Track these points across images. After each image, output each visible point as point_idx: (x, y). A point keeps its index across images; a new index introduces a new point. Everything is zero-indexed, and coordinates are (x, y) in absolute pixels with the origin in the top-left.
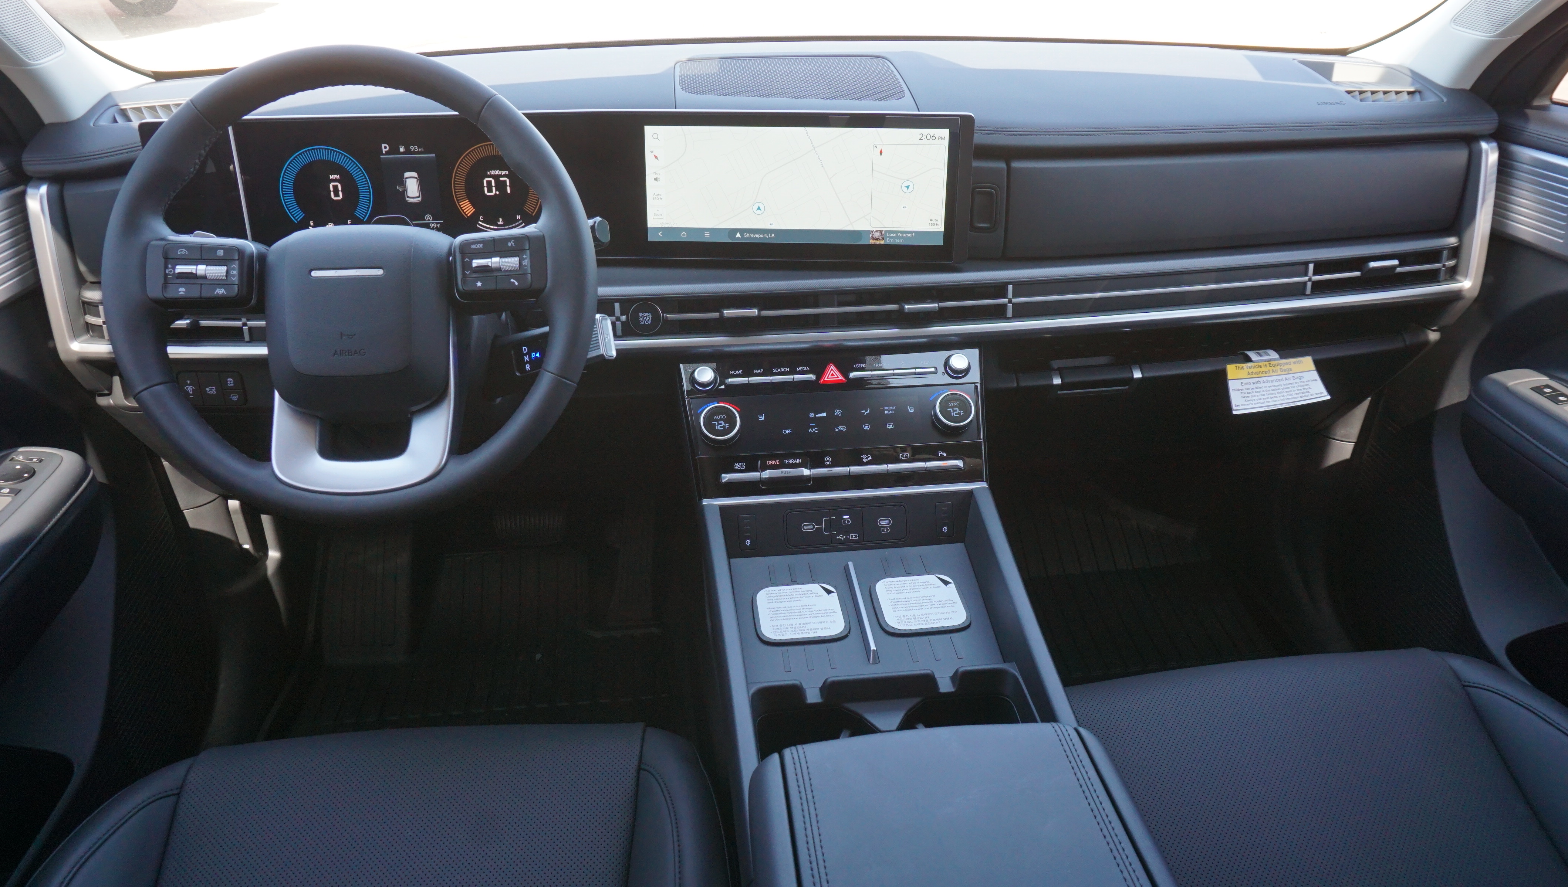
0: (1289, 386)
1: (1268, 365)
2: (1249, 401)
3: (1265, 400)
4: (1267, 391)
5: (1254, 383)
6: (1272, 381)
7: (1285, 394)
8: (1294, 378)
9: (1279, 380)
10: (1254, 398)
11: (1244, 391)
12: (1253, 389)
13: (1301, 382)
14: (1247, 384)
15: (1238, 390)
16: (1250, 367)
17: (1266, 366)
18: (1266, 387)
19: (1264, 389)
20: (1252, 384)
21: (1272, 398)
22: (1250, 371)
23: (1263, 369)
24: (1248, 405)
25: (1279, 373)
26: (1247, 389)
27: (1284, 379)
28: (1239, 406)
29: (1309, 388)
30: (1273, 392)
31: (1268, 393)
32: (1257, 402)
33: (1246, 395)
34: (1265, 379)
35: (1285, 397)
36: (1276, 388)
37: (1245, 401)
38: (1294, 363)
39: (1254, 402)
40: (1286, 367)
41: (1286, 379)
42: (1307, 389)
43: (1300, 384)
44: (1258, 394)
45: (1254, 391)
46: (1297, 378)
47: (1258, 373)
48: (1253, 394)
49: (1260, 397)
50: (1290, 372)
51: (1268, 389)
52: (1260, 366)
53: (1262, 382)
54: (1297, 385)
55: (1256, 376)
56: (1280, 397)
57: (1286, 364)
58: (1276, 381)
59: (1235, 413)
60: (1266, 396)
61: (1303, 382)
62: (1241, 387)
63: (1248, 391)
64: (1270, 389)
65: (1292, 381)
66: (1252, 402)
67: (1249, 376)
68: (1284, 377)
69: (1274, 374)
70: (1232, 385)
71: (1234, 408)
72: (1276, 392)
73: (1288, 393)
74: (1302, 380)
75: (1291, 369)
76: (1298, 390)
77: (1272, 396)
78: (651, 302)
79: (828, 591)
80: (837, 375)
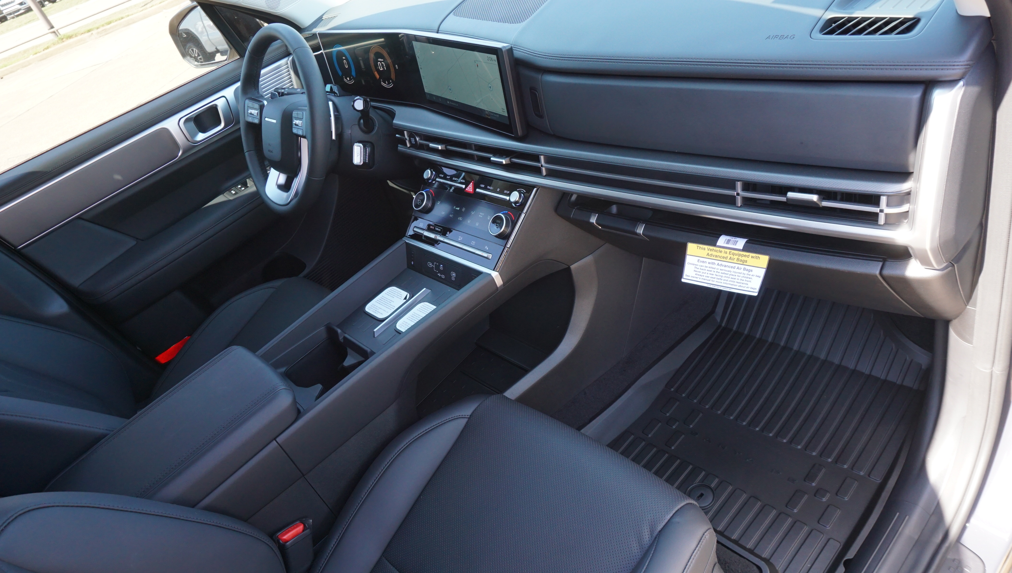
0: (737, 274)
1: (728, 253)
2: (699, 275)
3: (712, 279)
4: (717, 272)
5: (709, 263)
6: (725, 266)
7: (730, 279)
8: (744, 269)
9: (732, 267)
10: (703, 274)
11: (698, 267)
12: (707, 267)
13: (748, 274)
14: (703, 262)
15: (694, 264)
16: (711, 250)
17: (726, 253)
18: (717, 269)
19: (716, 270)
20: (707, 263)
21: (718, 279)
22: (710, 253)
23: (723, 254)
24: (697, 278)
25: (735, 261)
26: (702, 266)
27: (736, 268)
28: (689, 276)
29: (750, 281)
30: (722, 275)
31: (717, 274)
32: (704, 278)
33: (699, 270)
34: (720, 263)
35: (728, 282)
36: (726, 272)
37: (696, 274)
38: (752, 257)
39: (702, 277)
40: (743, 258)
41: (738, 268)
42: (748, 281)
43: (746, 276)
44: (709, 272)
45: (706, 269)
46: (747, 270)
47: (716, 256)
48: (704, 271)
49: (708, 275)
50: (745, 263)
51: (719, 271)
52: (721, 252)
53: (716, 264)
54: (743, 275)
55: (714, 258)
56: (724, 280)
57: (745, 256)
58: (729, 267)
59: (683, 280)
60: (714, 276)
61: (750, 275)
62: (697, 263)
63: (702, 268)
64: (721, 271)
65: (742, 271)
66: (700, 277)
67: (708, 257)
68: (737, 266)
69: (730, 261)
70: (689, 259)
71: (684, 276)
72: (724, 275)
73: (732, 280)
74: (750, 273)
75: (746, 261)
76: (741, 280)
77: (719, 277)
78: (413, 133)
79: (405, 298)
80: (471, 189)
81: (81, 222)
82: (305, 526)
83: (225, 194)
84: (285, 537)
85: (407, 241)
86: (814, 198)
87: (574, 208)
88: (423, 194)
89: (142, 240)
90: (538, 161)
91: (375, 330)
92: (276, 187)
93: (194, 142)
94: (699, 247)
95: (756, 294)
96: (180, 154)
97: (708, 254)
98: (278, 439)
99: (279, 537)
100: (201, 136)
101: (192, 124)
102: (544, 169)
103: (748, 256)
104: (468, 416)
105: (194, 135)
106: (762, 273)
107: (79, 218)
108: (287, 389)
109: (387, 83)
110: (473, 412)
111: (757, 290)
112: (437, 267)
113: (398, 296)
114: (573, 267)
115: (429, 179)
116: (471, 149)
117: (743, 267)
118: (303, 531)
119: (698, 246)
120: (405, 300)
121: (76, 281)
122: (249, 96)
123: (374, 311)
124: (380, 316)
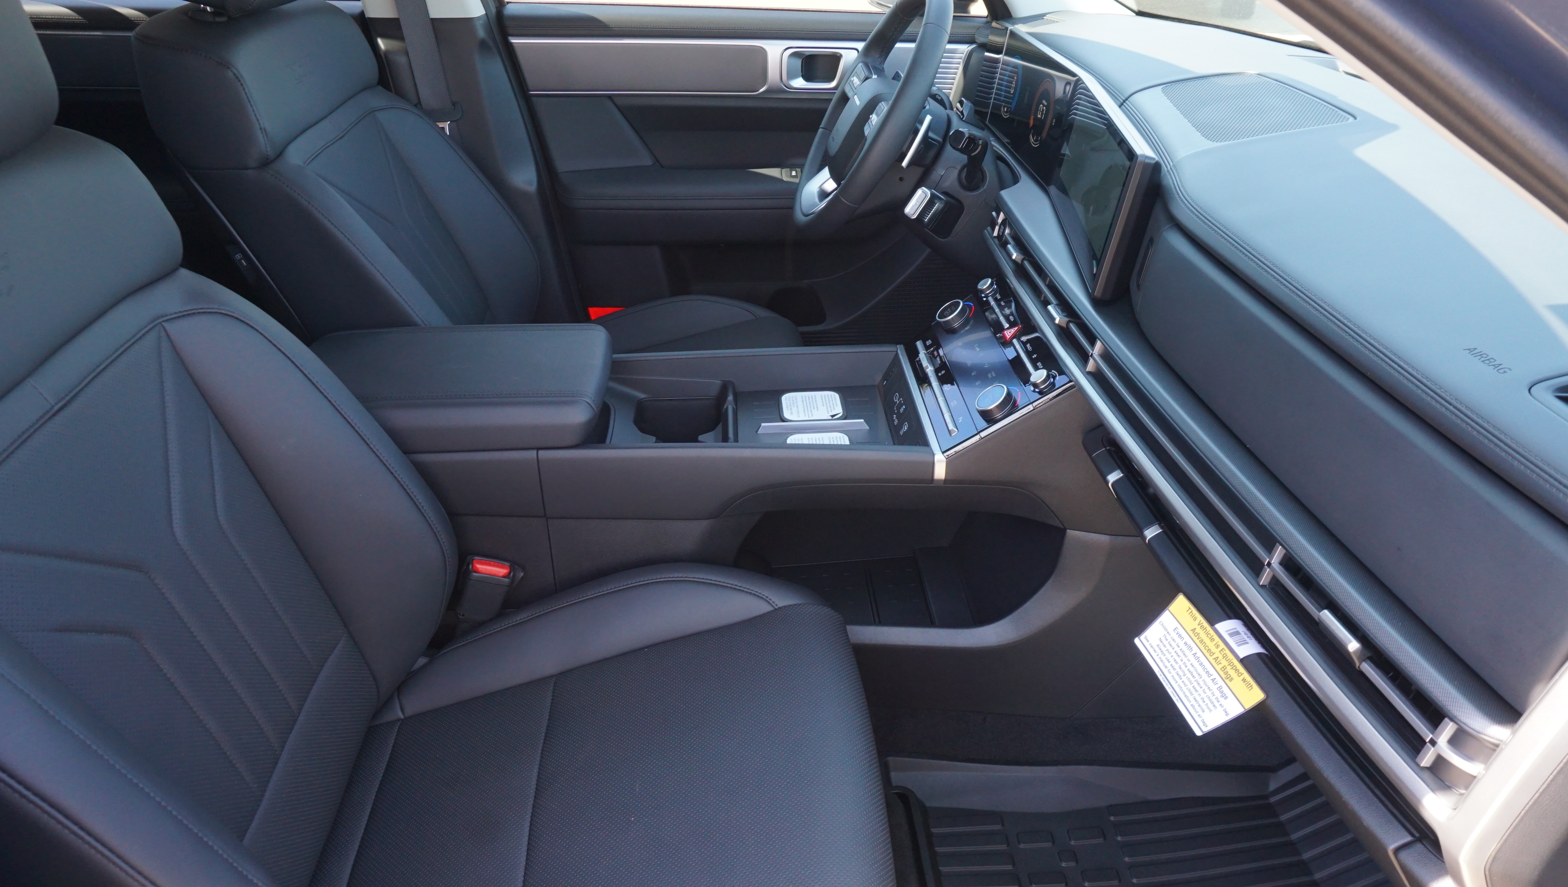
0: (1204, 687)
1: (1220, 649)
2: (1160, 649)
3: (1170, 668)
4: (1185, 663)
5: (1186, 644)
6: (1201, 664)
7: (1190, 687)
8: (1220, 688)
9: (1207, 672)
10: (1166, 653)
11: (1168, 637)
12: (1179, 647)
13: (1217, 698)
14: (1180, 636)
15: (1166, 630)
16: (1202, 627)
17: (1218, 646)
18: (1189, 660)
19: (1185, 660)
20: (1184, 641)
21: (1178, 674)
22: (1198, 630)
23: (1211, 646)
24: (1155, 651)
25: (1218, 668)
26: (1173, 640)
27: (1212, 677)
28: (1148, 641)
29: (1211, 711)
30: (1187, 672)
31: (1183, 667)
32: (1163, 658)
33: (1166, 643)
34: (1199, 654)
35: (1184, 689)
36: (1195, 674)
37: (1158, 645)
38: (1244, 680)
39: (1162, 656)
40: (1232, 673)
41: (1213, 680)
42: (1209, 708)
43: (1213, 698)
44: (1175, 656)
45: (1176, 649)
46: (1222, 692)
47: (1202, 641)
48: (1171, 650)
49: (1171, 659)
50: (1227, 681)
51: (1188, 664)
52: (1212, 640)
53: (1193, 652)
54: (1210, 695)
55: (1197, 641)
56: (1183, 682)
57: (1237, 670)
58: (1204, 668)
59: (1137, 641)
60: (1176, 666)
61: (1218, 701)
62: (1171, 631)
63: (1172, 643)
64: (1190, 667)
65: (1214, 688)
66: (1160, 653)
67: (1191, 633)
68: (1215, 675)
69: (1213, 662)
70: (1165, 618)
71: (1142, 637)
72: (1189, 675)
73: (1192, 690)
74: (1222, 700)
75: (1231, 680)
76: (1203, 699)
77: (1181, 673)
78: (1010, 221)
79: (833, 416)
80: (1010, 335)
81: (609, 103)
82: (510, 573)
83: (784, 170)
84: (479, 566)
85: (899, 351)
86: (1353, 646)
87: (1105, 447)
88: (959, 303)
89: (662, 167)
90: (1093, 344)
91: (763, 424)
92: (818, 190)
93: (787, 85)
94: (1190, 611)
95: (1199, 733)
96: (761, 90)
97: (1194, 630)
98: (541, 452)
99: (474, 561)
100: (799, 83)
101: (798, 63)
102: (1091, 361)
103: (1239, 674)
104: (777, 605)
105: (791, 76)
106: (1235, 710)
107: (610, 97)
108: (591, 406)
109: (1035, 138)
110: (785, 607)
111: (1206, 730)
112: (900, 405)
113: (829, 408)
114: (1070, 532)
115: (982, 291)
116: (1044, 281)
117: (1221, 683)
118: (504, 577)
119: (1190, 609)
120: (831, 418)
121: (562, 165)
122: (869, 60)
123: (789, 405)
124: (787, 414)
